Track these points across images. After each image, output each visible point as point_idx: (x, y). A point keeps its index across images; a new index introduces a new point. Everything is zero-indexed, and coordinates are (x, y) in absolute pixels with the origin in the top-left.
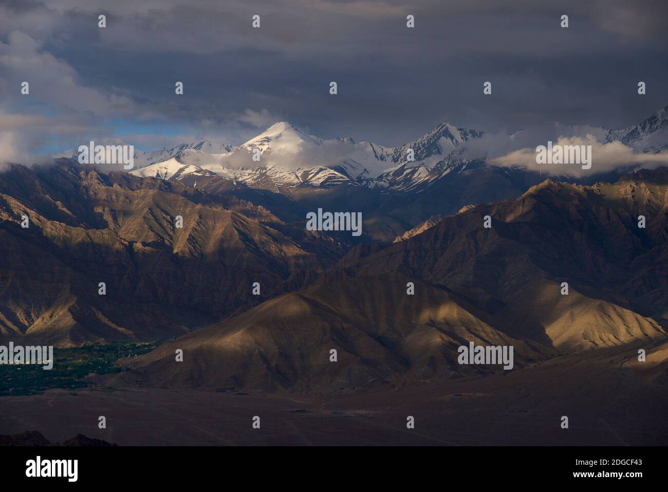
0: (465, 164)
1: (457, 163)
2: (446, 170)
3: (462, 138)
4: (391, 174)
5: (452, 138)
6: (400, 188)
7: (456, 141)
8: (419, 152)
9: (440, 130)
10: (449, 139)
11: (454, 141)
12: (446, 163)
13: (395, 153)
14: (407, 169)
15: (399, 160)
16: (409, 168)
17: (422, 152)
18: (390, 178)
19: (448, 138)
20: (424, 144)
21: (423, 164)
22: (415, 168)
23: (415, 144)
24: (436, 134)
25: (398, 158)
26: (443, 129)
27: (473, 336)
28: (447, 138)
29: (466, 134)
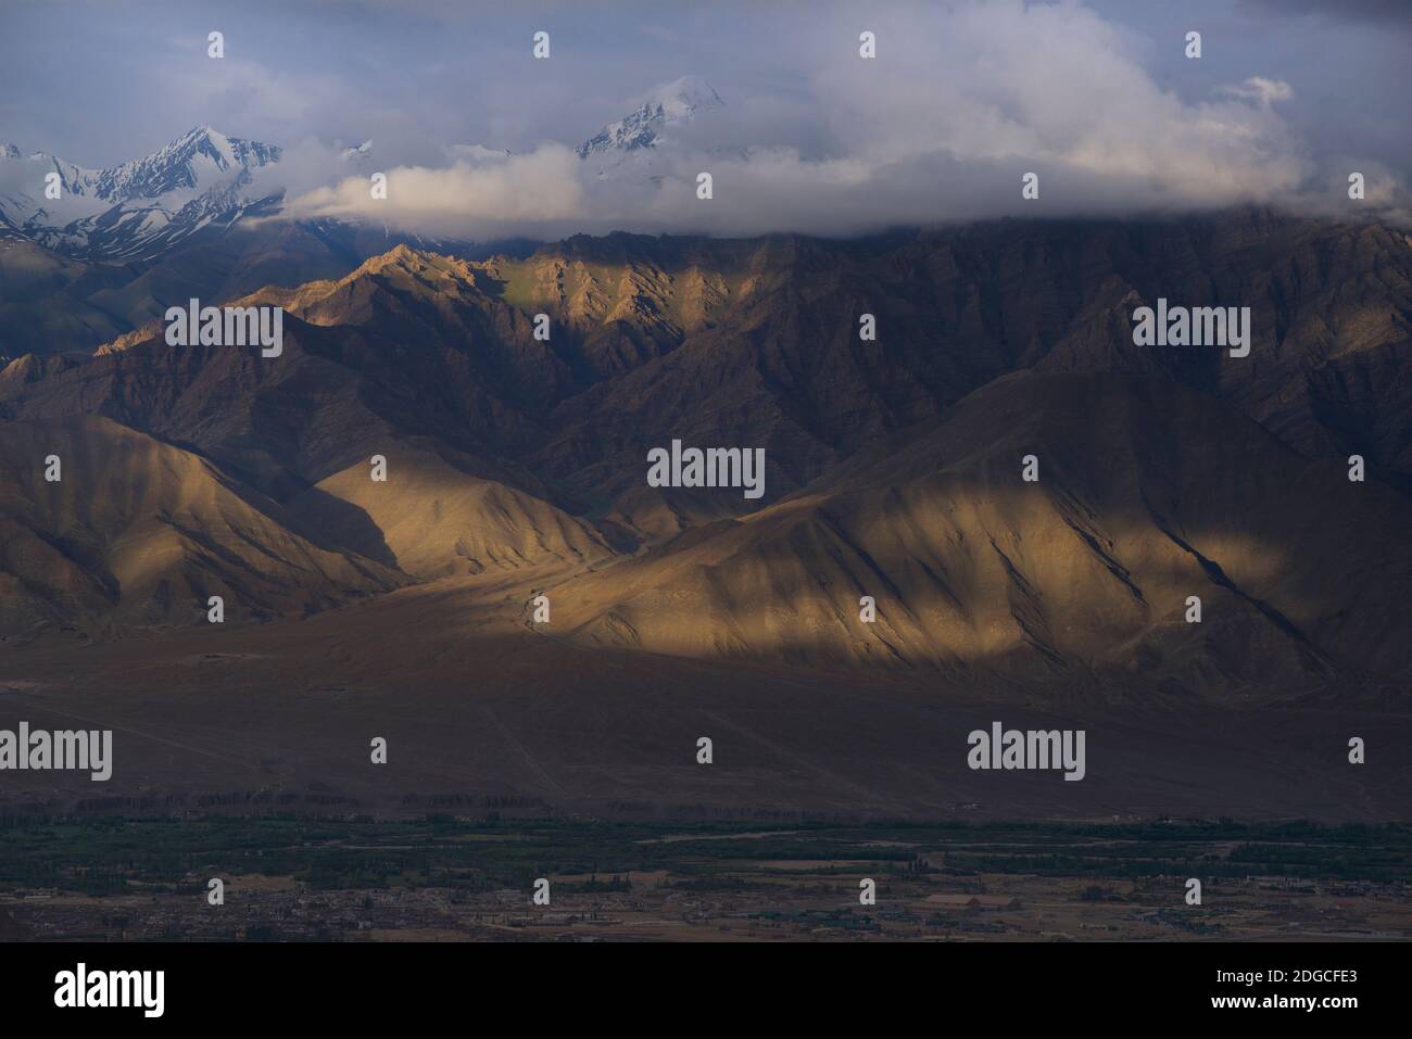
0: (240, 208)
1: (225, 205)
2: (202, 218)
3: (237, 158)
4: (93, 221)
5: (217, 156)
6: (109, 249)
7: (225, 162)
8: (151, 180)
9: (193, 138)
10: (211, 159)
11: (221, 162)
12: (204, 204)
13: (102, 179)
14: (125, 213)
15: (111, 195)
16: (129, 212)
17: (156, 181)
18: (90, 229)
19: (209, 156)
20: (162, 166)
21: (157, 204)
22: (143, 211)
23: (144, 164)
24: (184, 147)
25: (108, 190)
26: (199, 138)
27: (245, 542)
28: (206, 156)
29: (244, 150)
